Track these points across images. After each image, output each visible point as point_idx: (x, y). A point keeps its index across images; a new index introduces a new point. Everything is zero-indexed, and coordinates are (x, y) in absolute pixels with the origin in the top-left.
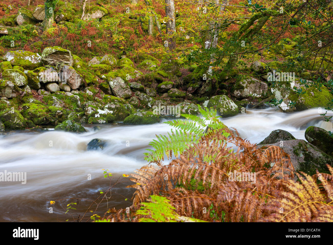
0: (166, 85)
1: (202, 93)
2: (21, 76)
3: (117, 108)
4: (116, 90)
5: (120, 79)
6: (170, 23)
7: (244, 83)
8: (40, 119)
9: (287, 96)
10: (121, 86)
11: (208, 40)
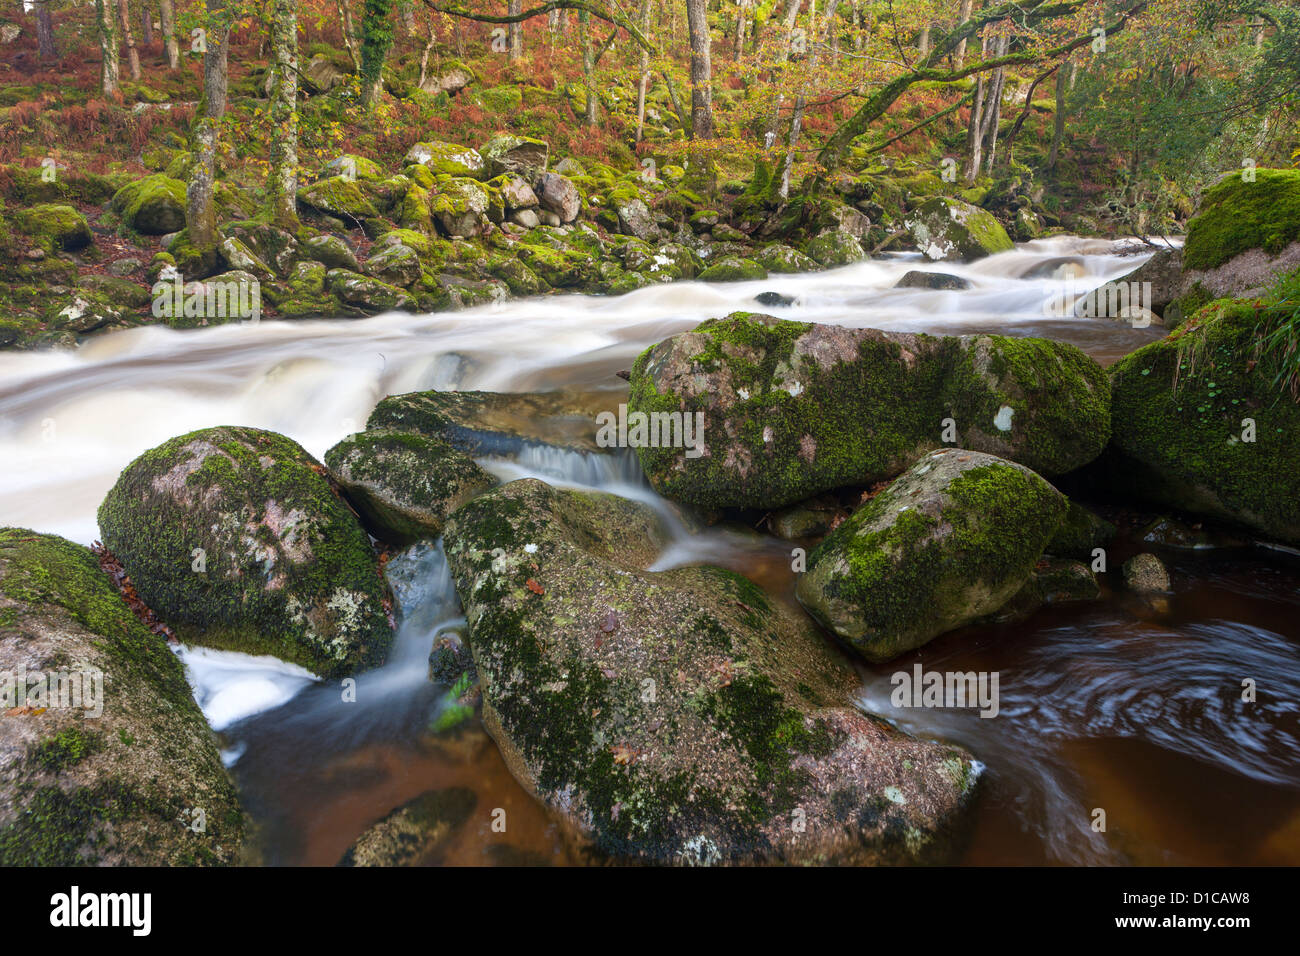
0: (708, 217)
1: (767, 233)
2: (479, 192)
3: (679, 254)
4: (634, 225)
5: (640, 203)
6: (704, 94)
7: (837, 214)
8: (561, 273)
9: (941, 233)
10: (642, 217)
11: (771, 130)
